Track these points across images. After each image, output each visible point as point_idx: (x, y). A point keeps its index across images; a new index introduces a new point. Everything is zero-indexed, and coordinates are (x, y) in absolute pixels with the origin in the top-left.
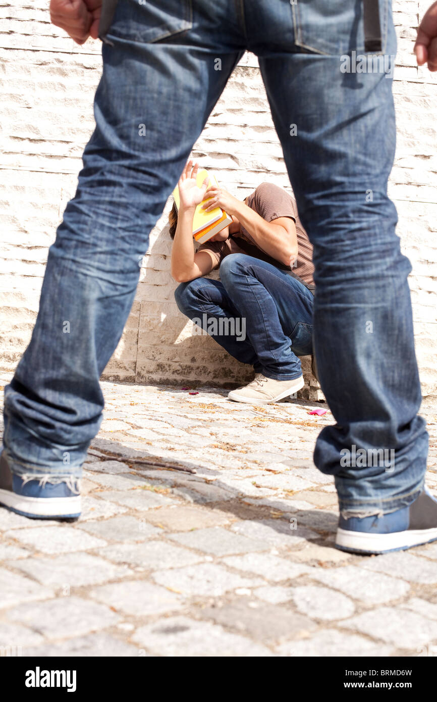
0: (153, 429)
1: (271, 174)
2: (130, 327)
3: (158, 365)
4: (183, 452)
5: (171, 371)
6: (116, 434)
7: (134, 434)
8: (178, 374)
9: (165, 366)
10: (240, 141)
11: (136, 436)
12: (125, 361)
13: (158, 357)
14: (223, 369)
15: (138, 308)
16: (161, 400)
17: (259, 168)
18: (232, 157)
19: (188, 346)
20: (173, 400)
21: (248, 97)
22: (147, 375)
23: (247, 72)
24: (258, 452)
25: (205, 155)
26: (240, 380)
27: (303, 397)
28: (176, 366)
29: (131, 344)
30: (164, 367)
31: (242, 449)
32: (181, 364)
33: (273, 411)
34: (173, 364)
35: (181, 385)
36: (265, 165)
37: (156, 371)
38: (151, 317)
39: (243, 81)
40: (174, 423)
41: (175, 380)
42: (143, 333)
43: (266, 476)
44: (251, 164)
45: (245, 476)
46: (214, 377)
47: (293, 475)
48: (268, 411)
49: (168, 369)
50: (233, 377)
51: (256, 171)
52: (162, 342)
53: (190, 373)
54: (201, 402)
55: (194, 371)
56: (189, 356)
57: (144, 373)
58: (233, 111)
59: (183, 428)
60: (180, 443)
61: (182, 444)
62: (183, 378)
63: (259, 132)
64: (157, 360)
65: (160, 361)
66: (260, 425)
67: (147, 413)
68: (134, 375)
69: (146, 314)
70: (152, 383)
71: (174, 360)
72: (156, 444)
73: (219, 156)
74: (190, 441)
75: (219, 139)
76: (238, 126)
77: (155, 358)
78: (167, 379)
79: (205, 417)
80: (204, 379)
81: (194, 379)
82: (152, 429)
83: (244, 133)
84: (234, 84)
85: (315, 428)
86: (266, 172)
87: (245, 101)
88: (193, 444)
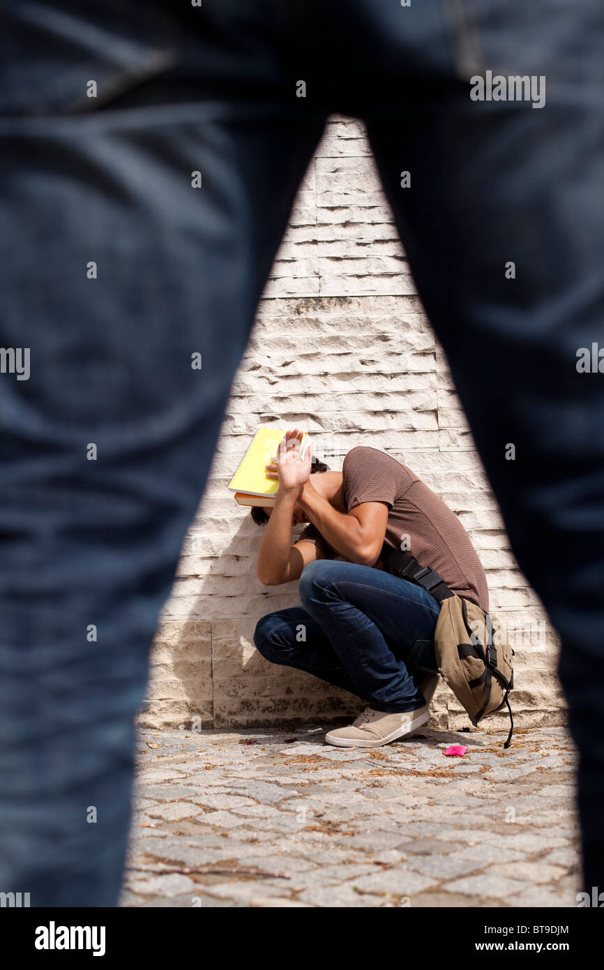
0: (231, 809)
1: (367, 434)
2: (201, 655)
3: (242, 703)
4: (269, 843)
5: (261, 709)
6: (182, 824)
7: (206, 822)
8: (270, 712)
9: (252, 702)
10: (321, 396)
11: (208, 825)
12: (198, 701)
13: (241, 692)
14: (329, 699)
15: (209, 629)
16: (246, 756)
17: (350, 428)
18: (313, 417)
19: (280, 673)
20: (263, 754)
21: (324, 336)
22: (229, 718)
23: (320, 303)
24: (369, 831)
25: (277, 419)
26: (353, 713)
27: (440, 726)
28: (266, 702)
29: (203, 678)
30: (251, 705)
31: (349, 829)
32: (273, 698)
33: (397, 757)
34: (263, 699)
35: (275, 726)
36: (357, 424)
37: (241, 711)
38: (226, 640)
39: (318, 316)
40: (261, 797)
41: (267, 720)
42: (218, 662)
43: (374, 875)
44: (339, 423)
45: (345, 877)
46: (319, 712)
47: (408, 869)
48: (389, 758)
49: (256, 706)
50: (344, 708)
51: (346, 433)
52: (245, 671)
53: (286, 709)
54: (300, 753)
55: (292, 706)
56: (282, 687)
57: (224, 715)
58: (307, 356)
59: (271, 802)
60: (266, 829)
61: (269, 831)
62: (277, 716)
63: (345, 380)
64: (240, 697)
65: (244, 697)
66: (377, 784)
67: (225, 782)
68: (212, 719)
69: (220, 637)
70: (237, 728)
71: (262, 694)
72: (234, 835)
73: (296, 418)
74: (279, 824)
75: (293, 395)
76: (317, 375)
77: (237, 693)
78: (256, 720)
79: (303, 778)
80: (305, 715)
81: (292, 717)
82: (229, 810)
83: (325, 384)
84: (306, 322)
85: (451, 779)
86: (360, 433)
87: (322, 342)
88: (283, 829)
